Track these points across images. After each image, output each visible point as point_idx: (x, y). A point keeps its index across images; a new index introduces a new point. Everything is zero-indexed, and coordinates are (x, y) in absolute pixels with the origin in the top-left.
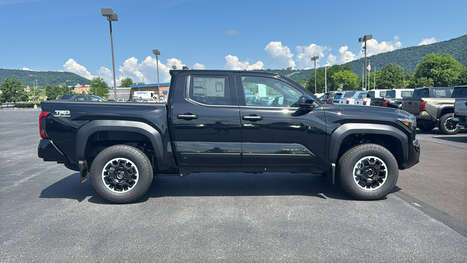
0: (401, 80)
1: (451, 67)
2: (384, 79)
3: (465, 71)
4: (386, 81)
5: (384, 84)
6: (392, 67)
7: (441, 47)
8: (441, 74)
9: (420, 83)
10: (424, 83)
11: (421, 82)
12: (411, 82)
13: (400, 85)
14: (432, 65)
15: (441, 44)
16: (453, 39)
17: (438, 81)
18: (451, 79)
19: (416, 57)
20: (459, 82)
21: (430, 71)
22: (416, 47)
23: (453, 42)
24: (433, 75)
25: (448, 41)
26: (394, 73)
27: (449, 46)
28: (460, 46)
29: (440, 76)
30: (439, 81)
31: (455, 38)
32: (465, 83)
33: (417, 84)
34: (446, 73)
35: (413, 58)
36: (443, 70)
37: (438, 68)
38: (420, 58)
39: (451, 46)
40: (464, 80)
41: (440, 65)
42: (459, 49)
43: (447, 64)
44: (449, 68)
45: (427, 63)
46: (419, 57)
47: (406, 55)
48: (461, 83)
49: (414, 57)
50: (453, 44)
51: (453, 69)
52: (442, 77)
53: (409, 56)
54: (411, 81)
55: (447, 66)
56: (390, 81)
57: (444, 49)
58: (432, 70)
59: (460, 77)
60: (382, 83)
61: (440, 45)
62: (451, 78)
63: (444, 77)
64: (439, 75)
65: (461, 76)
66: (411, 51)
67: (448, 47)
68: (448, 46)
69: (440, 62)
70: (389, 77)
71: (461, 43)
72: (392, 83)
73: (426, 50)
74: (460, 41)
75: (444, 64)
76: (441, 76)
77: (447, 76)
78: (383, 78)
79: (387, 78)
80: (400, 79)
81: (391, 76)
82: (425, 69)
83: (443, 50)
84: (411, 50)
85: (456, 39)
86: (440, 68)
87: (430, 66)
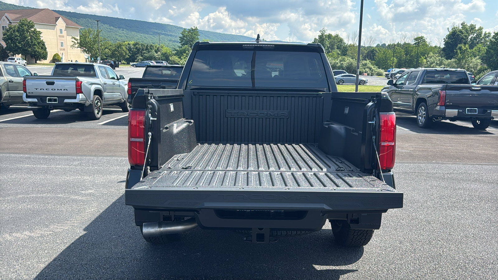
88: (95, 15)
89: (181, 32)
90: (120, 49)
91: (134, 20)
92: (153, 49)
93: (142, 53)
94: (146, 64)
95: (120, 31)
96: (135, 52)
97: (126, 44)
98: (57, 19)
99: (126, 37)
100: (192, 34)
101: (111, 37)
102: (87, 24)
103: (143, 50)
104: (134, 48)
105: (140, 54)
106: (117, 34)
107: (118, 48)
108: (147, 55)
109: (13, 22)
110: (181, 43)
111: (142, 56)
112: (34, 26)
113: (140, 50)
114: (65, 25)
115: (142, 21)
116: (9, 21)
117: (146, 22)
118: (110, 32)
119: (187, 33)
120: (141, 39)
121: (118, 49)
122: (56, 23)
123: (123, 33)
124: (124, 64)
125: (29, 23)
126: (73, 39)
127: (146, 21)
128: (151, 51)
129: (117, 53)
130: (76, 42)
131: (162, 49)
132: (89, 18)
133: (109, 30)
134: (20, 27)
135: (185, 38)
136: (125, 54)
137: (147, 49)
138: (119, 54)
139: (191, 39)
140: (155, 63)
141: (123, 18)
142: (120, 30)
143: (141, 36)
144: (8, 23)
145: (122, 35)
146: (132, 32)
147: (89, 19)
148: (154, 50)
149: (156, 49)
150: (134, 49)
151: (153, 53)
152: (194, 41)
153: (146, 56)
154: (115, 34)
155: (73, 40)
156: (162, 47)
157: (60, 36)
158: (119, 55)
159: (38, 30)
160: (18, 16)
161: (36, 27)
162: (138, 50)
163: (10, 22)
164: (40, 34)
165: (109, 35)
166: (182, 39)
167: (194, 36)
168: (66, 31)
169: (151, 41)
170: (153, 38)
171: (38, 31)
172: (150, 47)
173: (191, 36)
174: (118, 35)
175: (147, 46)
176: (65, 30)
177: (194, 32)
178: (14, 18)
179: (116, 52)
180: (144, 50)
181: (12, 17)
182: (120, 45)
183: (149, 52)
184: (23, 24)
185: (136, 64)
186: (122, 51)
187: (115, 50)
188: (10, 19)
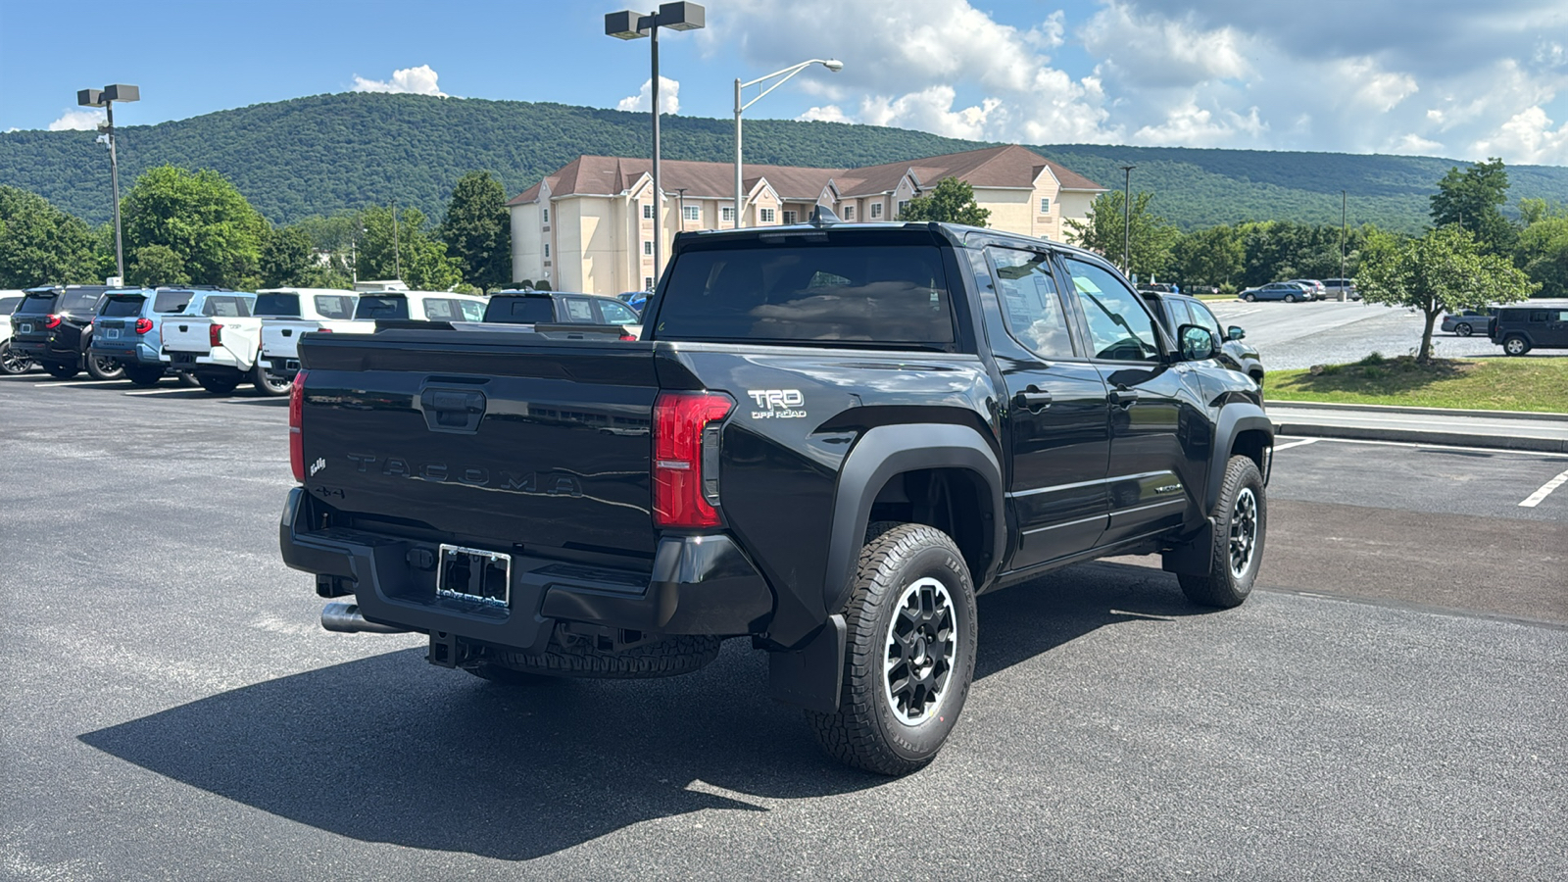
0: (86, 251)
1: (228, 215)
2: (25, 241)
3: (283, 232)
4: (35, 249)
5: (26, 261)
6: (14, 200)
7: (131, 145)
8: (201, 237)
9: (146, 263)
10: (160, 265)
11: (152, 261)
12: (100, 259)
13: (85, 267)
14: (169, 205)
15: (132, 135)
16: (170, 122)
17: (193, 259)
18: (232, 255)
19: (48, 168)
20: (269, 266)
21: (164, 223)
22: (48, 136)
23: (173, 134)
24: (175, 237)
25: (155, 128)
26: (63, 222)
27: (160, 144)
28: (193, 148)
29: (197, 243)
30: (196, 261)
31: (177, 121)
32: (287, 271)
33: (136, 267)
34: (216, 234)
35: (38, 170)
36: (206, 223)
37: (189, 217)
38: (61, 173)
39: (165, 143)
40: (284, 261)
41: (195, 206)
42: (191, 159)
43: (216, 207)
44: (223, 219)
45: (154, 199)
46: (58, 171)
47: (12, 158)
48: (274, 269)
49: (41, 168)
50: (170, 138)
51: (237, 223)
52: (203, 247)
53: (20, 164)
54: (100, 256)
55: (216, 211)
56: (46, 250)
57: (145, 153)
58: (171, 220)
59: (271, 250)
60: (18, 255)
61: (128, 138)
62: (233, 251)
63: (210, 247)
64: (195, 239)
65: (274, 249)
66: (27, 145)
67: (155, 148)
68: (157, 144)
69: (197, 197)
70: (44, 236)
71: (195, 141)
72: (56, 258)
73: (84, 148)
74: (191, 134)
75: (207, 204)
76: (202, 245)
77: (220, 245)
78: (22, 240)
79: (37, 240)
80: (83, 246)
81: (53, 234)
82: (149, 218)
83: (139, 154)
84: (29, 141)
85: (180, 125)
86: (196, 217)
87: (163, 208)
88: (1181, 149)
89: (1440, 181)
90: (1218, 248)
91: (1305, 151)
92: (1335, 241)
93: (1296, 255)
94: (1289, 290)
95: (1255, 190)
96: (1273, 254)
97: (1246, 230)
98: (1037, 171)
99: (1271, 209)
100: (1479, 183)
101: (1225, 211)
102: (1154, 178)
103: (1300, 245)
104: (1272, 242)
105: (1288, 260)
106: (1244, 202)
107: (1212, 243)
108: (1311, 261)
109: (926, 190)
110: (1434, 218)
111: (1294, 265)
112: (971, 195)
113: (1291, 248)
114: (1056, 186)
115: (1330, 154)
116: (915, 185)
117: (1345, 154)
118: (1223, 196)
119: (1460, 180)
120: (1323, 209)
121: (1212, 247)
122: (1034, 183)
123: (1264, 195)
124: (1228, 292)
125: (960, 188)
126: (1069, 225)
127: (1342, 152)
128: (1328, 249)
129: (1208, 259)
130: (1076, 233)
131: (1365, 239)
132: (1161, 160)
133: (1220, 190)
134: (938, 202)
135: (1452, 200)
136: (1232, 262)
137: (1314, 241)
138: (1215, 264)
139: (1473, 202)
140: (1322, 287)
141: (1269, 150)
142: (1254, 187)
143: (1323, 200)
144: (913, 193)
145: (1261, 201)
146: (1294, 191)
147: (1162, 163)
148: (1337, 245)
149: (1346, 240)
150: (1269, 244)
151: (1335, 253)
152: (1486, 205)
153: (1308, 266)
154: (1239, 201)
155: (1070, 229)
156: (1366, 235)
157: (1041, 220)
158: (1212, 264)
159: (980, 206)
160: (940, 171)
161: (976, 197)
162: (1284, 247)
163: (918, 191)
164: (986, 216)
165: (1217, 207)
166: (1439, 204)
167: (1488, 188)
168: (1058, 205)
169: (1354, 216)
170: (1364, 204)
171: (980, 210)
172: (1324, 236)
173: (1474, 191)
174: (1247, 204)
175: (1317, 231)
176: (1055, 202)
177: (1487, 176)
178: (929, 179)
179: (1203, 258)
180: (1305, 246)
181: (922, 174)
182: (1221, 235)
183: (1319, 251)
184: (944, 193)
185: (1256, 292)
186: (1224, 254)
187: (1203, 251)
188: (918, 182)
